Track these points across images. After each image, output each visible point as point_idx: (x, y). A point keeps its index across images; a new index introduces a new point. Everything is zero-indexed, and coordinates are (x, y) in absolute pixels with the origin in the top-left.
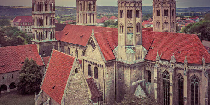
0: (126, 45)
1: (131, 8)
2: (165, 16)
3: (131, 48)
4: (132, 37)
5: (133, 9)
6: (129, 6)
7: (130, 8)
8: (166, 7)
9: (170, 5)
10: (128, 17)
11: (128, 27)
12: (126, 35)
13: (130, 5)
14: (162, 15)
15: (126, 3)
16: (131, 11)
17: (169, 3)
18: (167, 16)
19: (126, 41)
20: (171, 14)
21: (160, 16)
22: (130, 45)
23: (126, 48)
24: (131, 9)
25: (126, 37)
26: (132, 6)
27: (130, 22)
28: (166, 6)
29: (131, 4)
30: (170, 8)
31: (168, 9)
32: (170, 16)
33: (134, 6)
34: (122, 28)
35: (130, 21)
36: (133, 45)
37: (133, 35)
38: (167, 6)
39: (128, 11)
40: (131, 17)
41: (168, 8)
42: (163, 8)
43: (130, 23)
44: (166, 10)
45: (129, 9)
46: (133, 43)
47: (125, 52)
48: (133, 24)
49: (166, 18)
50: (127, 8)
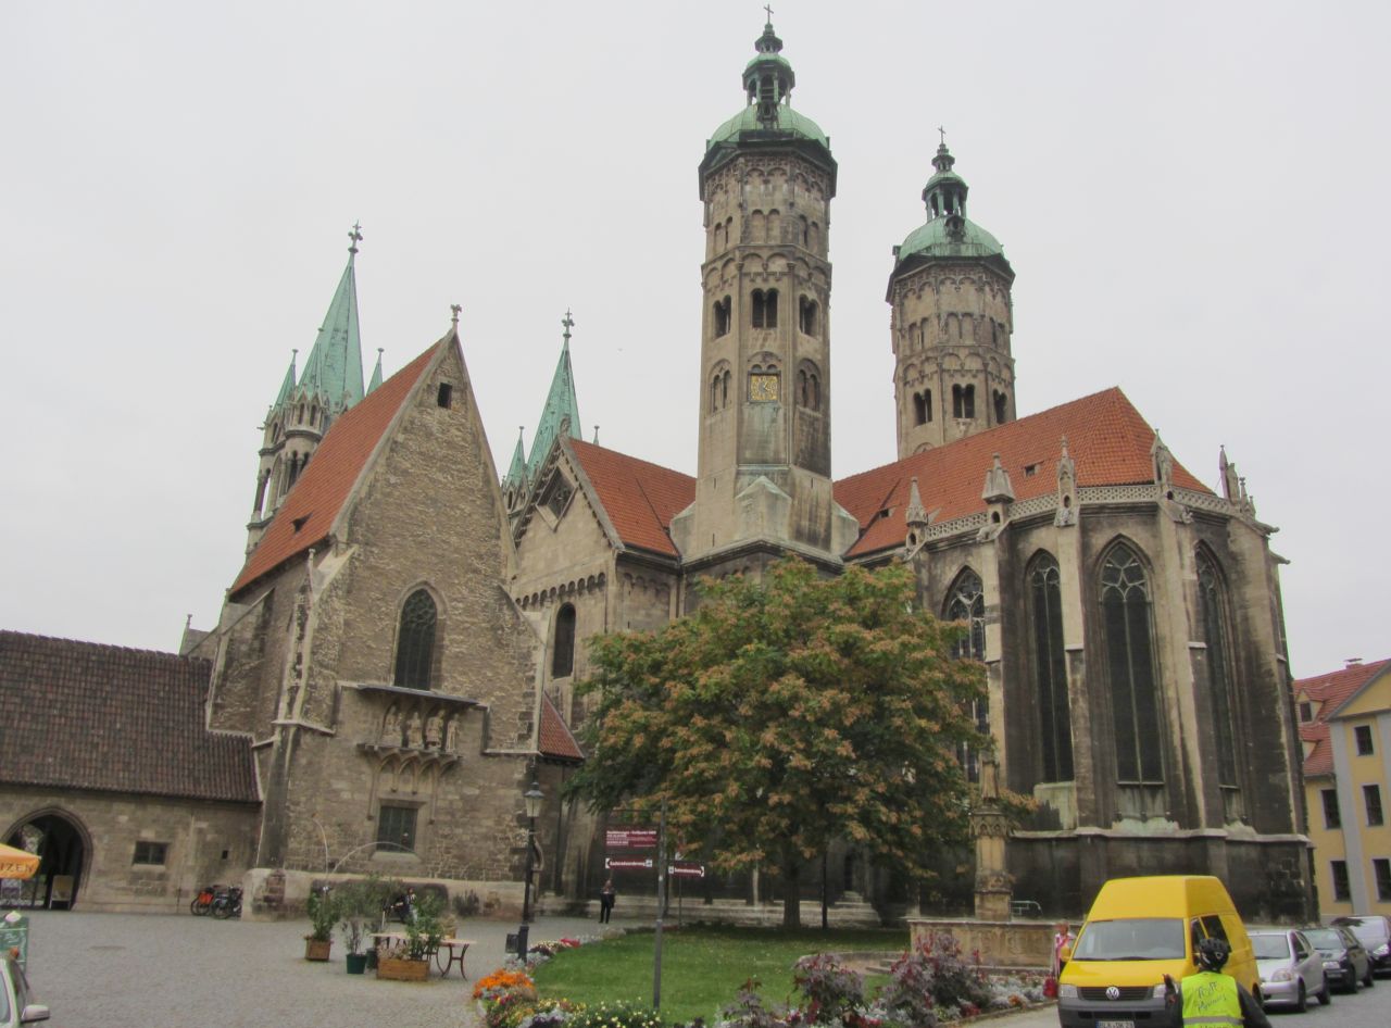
0: (738, 462)
1: (771, 279)
2: (957, 414)
3: (766, 474)
4: (774, 421)
5: (783, 287)
6: (760, 270)
7: (765, 280)
8: (962, 372)
9: (985, 365)
10: (757, 324)
11: (756, 371)
12: (740, 412)
13: (765, 267)
14: (944, 412)
15: (744, 258)
16: (773, 294)
17: (978, 355)
18: (970, 414)
19: (739, 442)
20: (988, 405)
21: (930, 419)
22: (764, 462)
23: (738, 473)
24: (772, 284)
25: (740, 421)
26: (774, 274)
27: (763, 346)
28: (962, 365)
29: (770, 264)
30: (981, 376)
31: (974, 382)
32: (985, 414)
33: (786, 270)
34: (720, 387)
35: (765, 339)
36: (777, 461)
37: (781, 412)
38: (966, 368)
39: (757, 295)
40: (772, 323)
41: (975, 376)
42: (946, 376)
43: (765, 349)
44: (963, 385)
45: (760, 284)
46: (777, 452)
47: (735, 495)
48: (781, 355)
49: (962, 428)
50: (753, 281)
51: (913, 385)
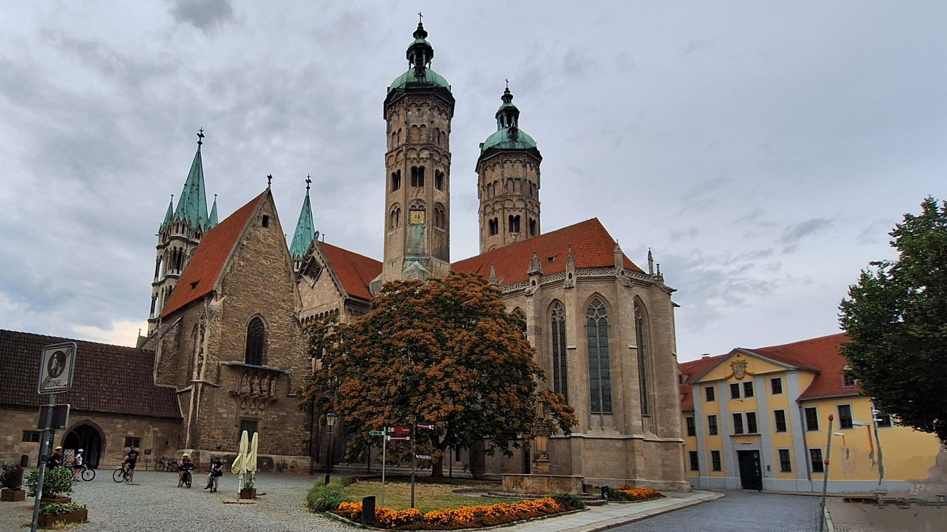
0: (404, 255)
1: (421, 161)
2: (511, 230)
3: (418, 261)
4: (422, 234)
5: (427, 165)
6: (416, 157)
7: (418, 162)
8: (514, 208)
9: (526, 205)
10: (414, 184)
11: (414, 208)
12: (405, 229)
13: (418, 155)
14: (505, 229)
15: (408, 150)
16: (422, 169)
17: (522, 200)
18: (518, 230)
19: (405, 244)
20: (526, 227)
21: (497, 233)
22: (417, 254)
23: (404, 260)
24: (422, 164)
25: (405, 233)
26: (423, 158)
27: (417, 196)
28: (514, 205)
29: (421, 154)
30: (524, 211)
31: (520, 214)
32: (525, 230)
33: (429, 157)
34: (395, 216)
35: (418, 192)
36: (424, 254)
37: (426, 229)
38: (516, 207)
39: (414, 169)
40: (422, 184)
41: (520, 211)
42: (506, 211)
43: (418, 198)
44: (515, 216)
45: (415, 164)
46: (423, 249)
47: (403, 271)
48: (426, 201)
49: (514, 237)
50: (412, 162)
51: (488, 216)
